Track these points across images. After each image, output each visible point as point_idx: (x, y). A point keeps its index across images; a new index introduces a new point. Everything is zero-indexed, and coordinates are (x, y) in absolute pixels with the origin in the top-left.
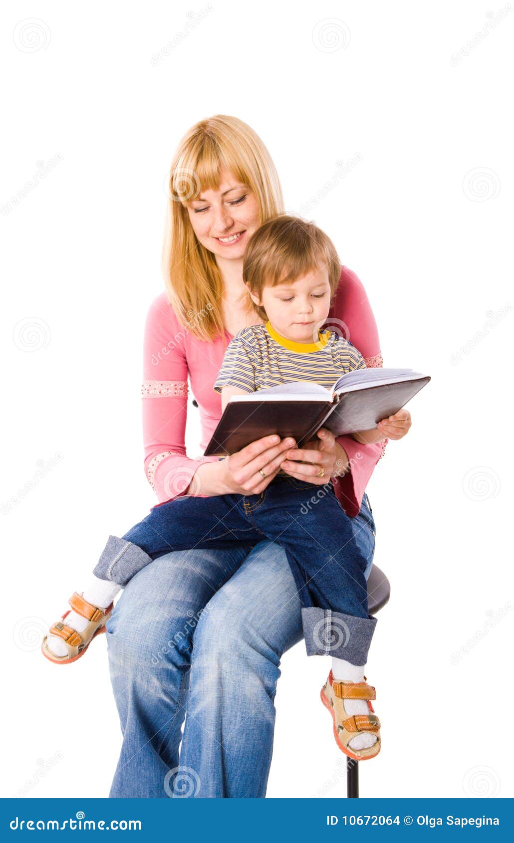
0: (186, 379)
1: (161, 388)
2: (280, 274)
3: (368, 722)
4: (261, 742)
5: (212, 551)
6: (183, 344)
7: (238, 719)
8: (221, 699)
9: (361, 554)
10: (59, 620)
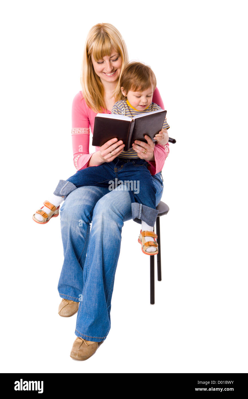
0: (89, 127)
1: (79, 130)
2: (138, 87)
3: (153, 243)
4: (116, 245)
5: (99, 187)
6: (87, 114)
7: (108, 236)
8: (103, 228)
9: (155, 187)
10: (39, 209)
